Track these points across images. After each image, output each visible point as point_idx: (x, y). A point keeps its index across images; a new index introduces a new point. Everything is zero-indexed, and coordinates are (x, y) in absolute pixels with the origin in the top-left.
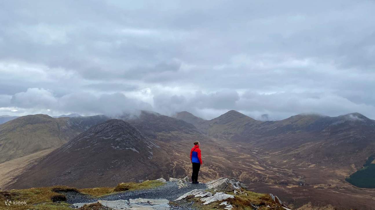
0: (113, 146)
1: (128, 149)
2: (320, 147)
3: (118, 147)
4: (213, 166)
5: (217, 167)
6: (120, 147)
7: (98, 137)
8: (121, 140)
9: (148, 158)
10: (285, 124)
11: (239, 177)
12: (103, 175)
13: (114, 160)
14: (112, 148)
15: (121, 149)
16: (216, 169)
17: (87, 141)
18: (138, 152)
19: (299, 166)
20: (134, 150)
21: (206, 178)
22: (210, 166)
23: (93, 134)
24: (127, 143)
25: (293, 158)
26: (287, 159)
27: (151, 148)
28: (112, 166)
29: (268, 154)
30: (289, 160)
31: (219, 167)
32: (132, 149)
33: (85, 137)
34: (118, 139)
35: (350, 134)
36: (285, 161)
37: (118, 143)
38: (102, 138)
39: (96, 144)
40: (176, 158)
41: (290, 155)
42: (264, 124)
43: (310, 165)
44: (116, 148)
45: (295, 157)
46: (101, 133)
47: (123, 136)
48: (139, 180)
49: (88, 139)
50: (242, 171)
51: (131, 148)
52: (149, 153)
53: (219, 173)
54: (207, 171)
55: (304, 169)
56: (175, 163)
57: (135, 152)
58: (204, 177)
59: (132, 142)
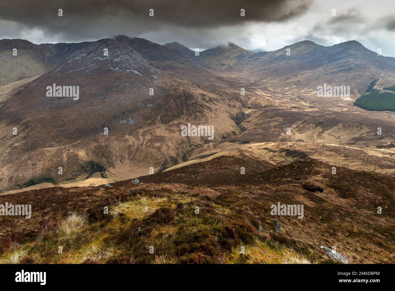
0: (112, 67)
1: (129, 71)
2: (321, 74)
3: (117, 69)
4: (220, 92)
5: (224, 93)
6: (119, 69)
7: (91, 57)
8: (120, 61)
9: (153, 81)
10: (278, 55)
11: (248, 103)
12: (105, 99)
13: (115, 82)
14: (110, 69)
15: (121, 71)
16: (223, 95)
17: (79, 62)
18: (141, 75)
19: (302, 92)
20: (136, 72)
21: (217, 104)
22: (216, 92)
23: (85, 55)
24: (127, 64)
25: (293, 86)
26: (288, 87)
27: (153, 72)
28: (114, 89)
29: (266, 82)
30: (289, 87)
31: (225, 93)
32: (134, 71)
33: (76, 58)
34: (116, 60)
35: (350, 61)
36: (286, 89)
37: (117, 64)
38: (96, 58)
39: (91, 65)
40: (180, 84)
41: (290, 83)
42: (257, 55)
43: (312, 91)
44: (115, 70)
45: (295, 84)
46: (95, 53)
47: (121, 56)
48: (148, 105)
49: (80, 60)
50: (250, 97)
51: (132, 71)
52: (153, 76)
53: (228, 99)
54: (215, 97)
55: (308, 95)
56: (182, 88)
57: (138, 75)
58: (215, 102)
59: (133, 64)
